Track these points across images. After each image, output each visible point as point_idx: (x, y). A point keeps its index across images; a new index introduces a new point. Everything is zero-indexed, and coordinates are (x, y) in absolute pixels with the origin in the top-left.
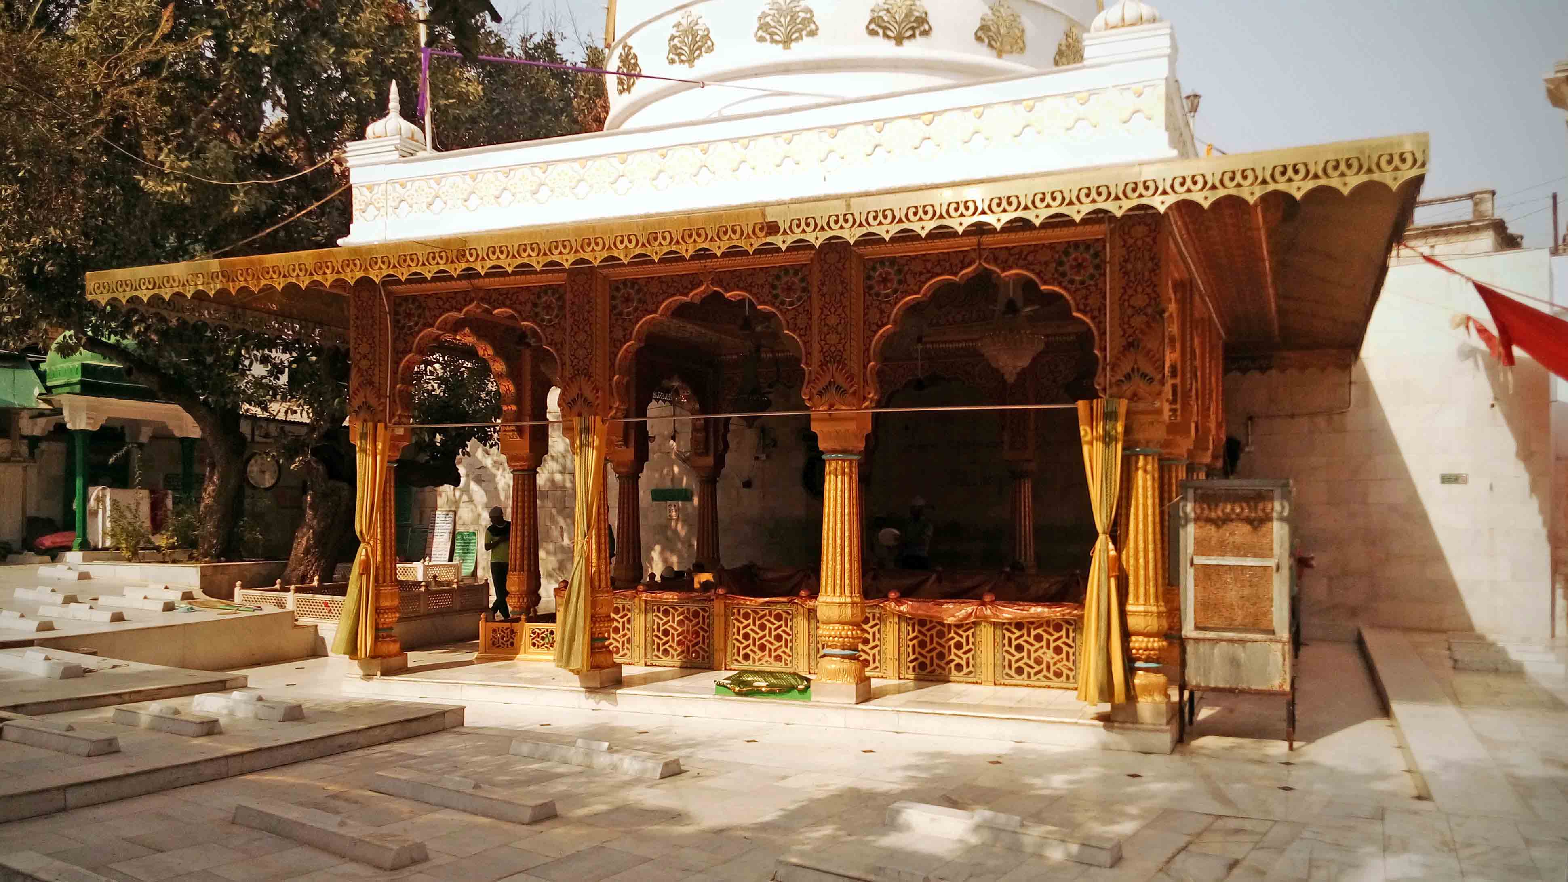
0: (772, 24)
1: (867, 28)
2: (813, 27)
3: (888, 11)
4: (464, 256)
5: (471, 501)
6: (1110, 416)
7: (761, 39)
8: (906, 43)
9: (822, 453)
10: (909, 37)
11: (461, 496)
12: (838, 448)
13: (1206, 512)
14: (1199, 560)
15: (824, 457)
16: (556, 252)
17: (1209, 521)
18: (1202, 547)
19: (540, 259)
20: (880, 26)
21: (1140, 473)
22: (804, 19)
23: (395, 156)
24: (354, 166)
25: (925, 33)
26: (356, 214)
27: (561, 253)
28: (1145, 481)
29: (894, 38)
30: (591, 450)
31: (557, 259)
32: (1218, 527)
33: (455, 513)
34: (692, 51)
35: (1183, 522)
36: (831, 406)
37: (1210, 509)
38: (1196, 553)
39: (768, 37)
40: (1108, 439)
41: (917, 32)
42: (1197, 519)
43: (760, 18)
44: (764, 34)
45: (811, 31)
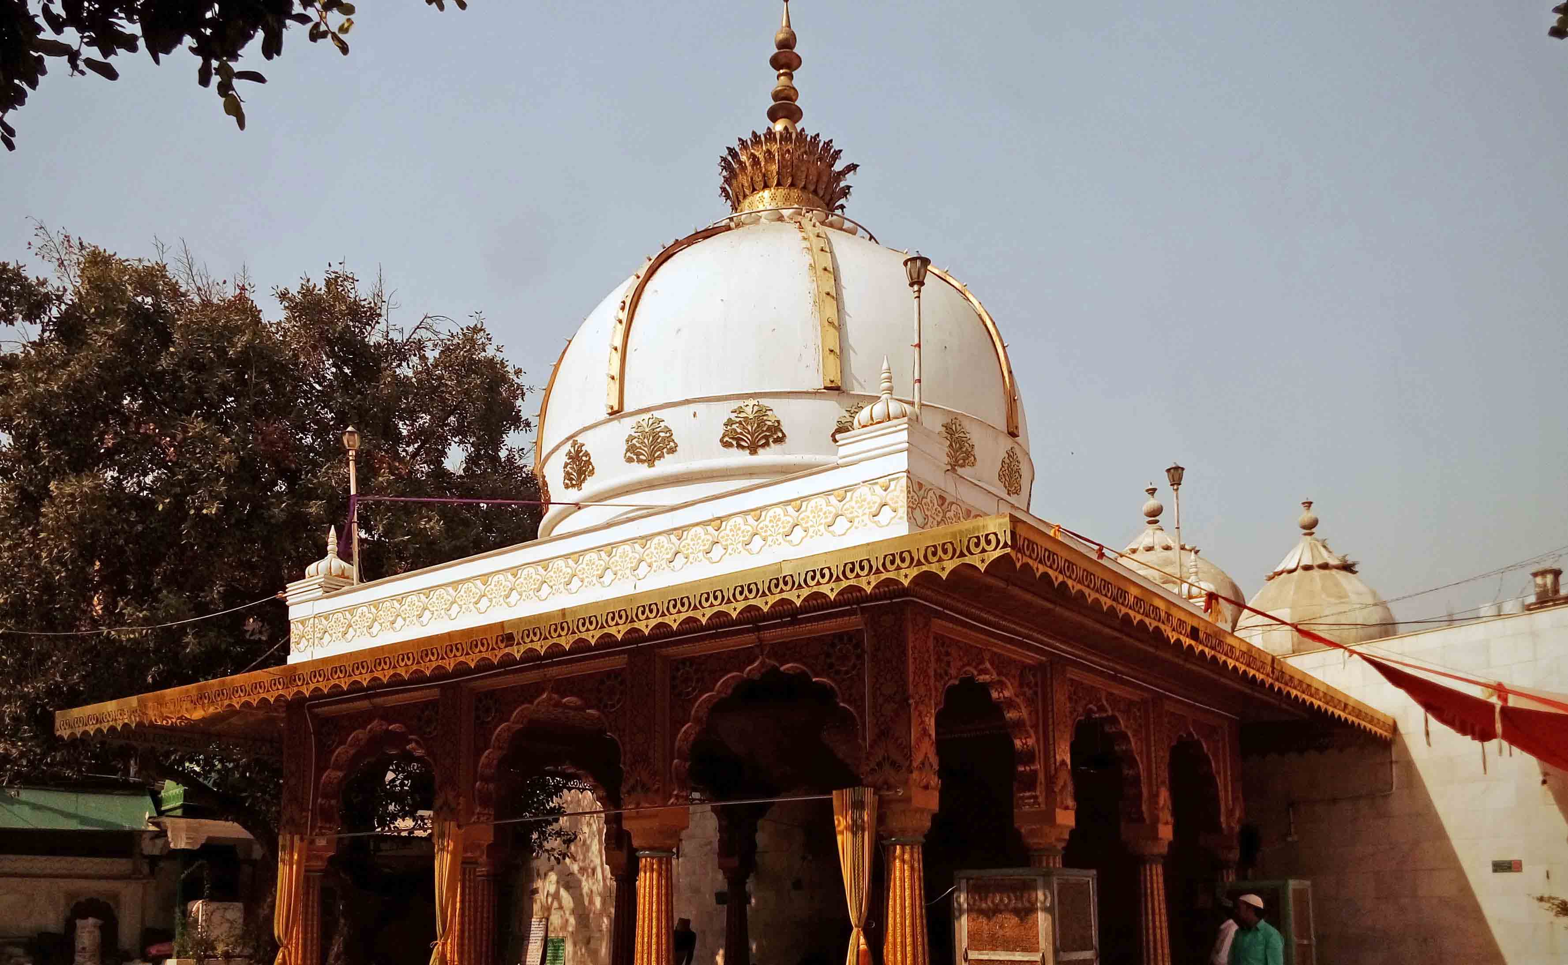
0: (638, 445)
1: (721, 441)
2: (672, 444)
3: (740, 423)
4: (295, 680)
5: (561, 907)
6: (858, 805)
7: (630, 460)
8: (761, 451)
9: (637, 850)
10: (763, 446)
11: (552, 903)
12: (645, 845)
13: (978, 903)
14: (973, 955)
15: (637, 854)
16: (357, 672)
17: (982, 912)
18: (976, 942)
19: (346, 679)
20: (732, 438)
21: (897, 862)
22: (664, 439)
23: (319, 593)
24: (292, 604)
25: (780, 440)
27: (361, 673)
28: (903, 871)
29: (748, 447)
31: (357, 678)
32: (989, 918)
33: (547, 919)
34: (579, 475)
35: (957, 914)
36: (638, 805)
37: (981, 900)
38: (969, 947)
39: (635, 457)
40: (856, 828)
41: (771, 440)
42: (970, 910)
43: (627, 441)
44: (632, 455)
45: (671, 449)
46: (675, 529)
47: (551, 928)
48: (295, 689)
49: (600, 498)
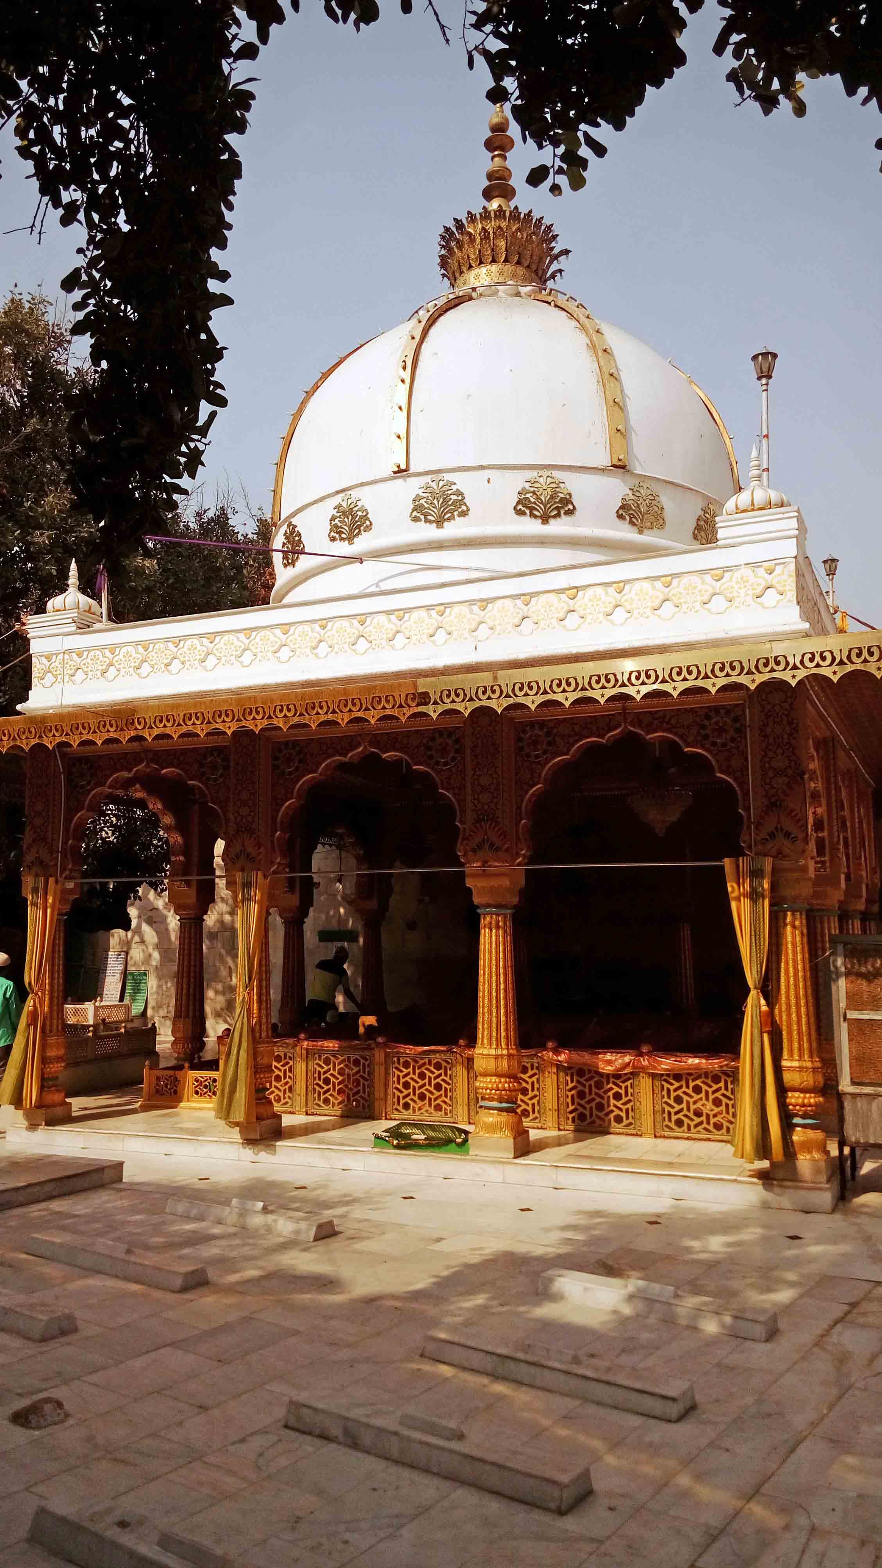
0: (426, 505)
1: (515, 508)
2: (464, 508)
3: (534, 493)
4: (133, 723)
5: (143, 942)
6: (756, 874)
7: (416, 519)
8: (552, 521)
9: (477, 907)
10: (554, 517)
11: (133, 937)
12: (491, 902)
13: (856, 967)
14: (853, 1015)
15: (479, 911)
16: (219, 720)
17: (859, 975)
18: (854, 1001)
19: (204, 727)
20: (527, 507)
21: (789, 928)
22: (455, 501)
23: (73, 628)
24: (35, 638)
25: (570, 513)
26: (35, 681)
28: (794, 936)
29: (541, 517)
30: (253, 904)
31: (220, 727)
32: (870, 981)
33: (127, 953)
34: (351, 530)
35: (834, 976)
36: (485, 863)
37: (860, 964)
38: (848, 1007)
39: (422, 517)
40: (755, 896)
41: (562, 512)
42: (848, 974)
43: (414, 500)
44: (418, 515)
45: (463, 512)
46: (524, 595)
47: (130, 963)
48: (133, 733)
49: (378, 554)
